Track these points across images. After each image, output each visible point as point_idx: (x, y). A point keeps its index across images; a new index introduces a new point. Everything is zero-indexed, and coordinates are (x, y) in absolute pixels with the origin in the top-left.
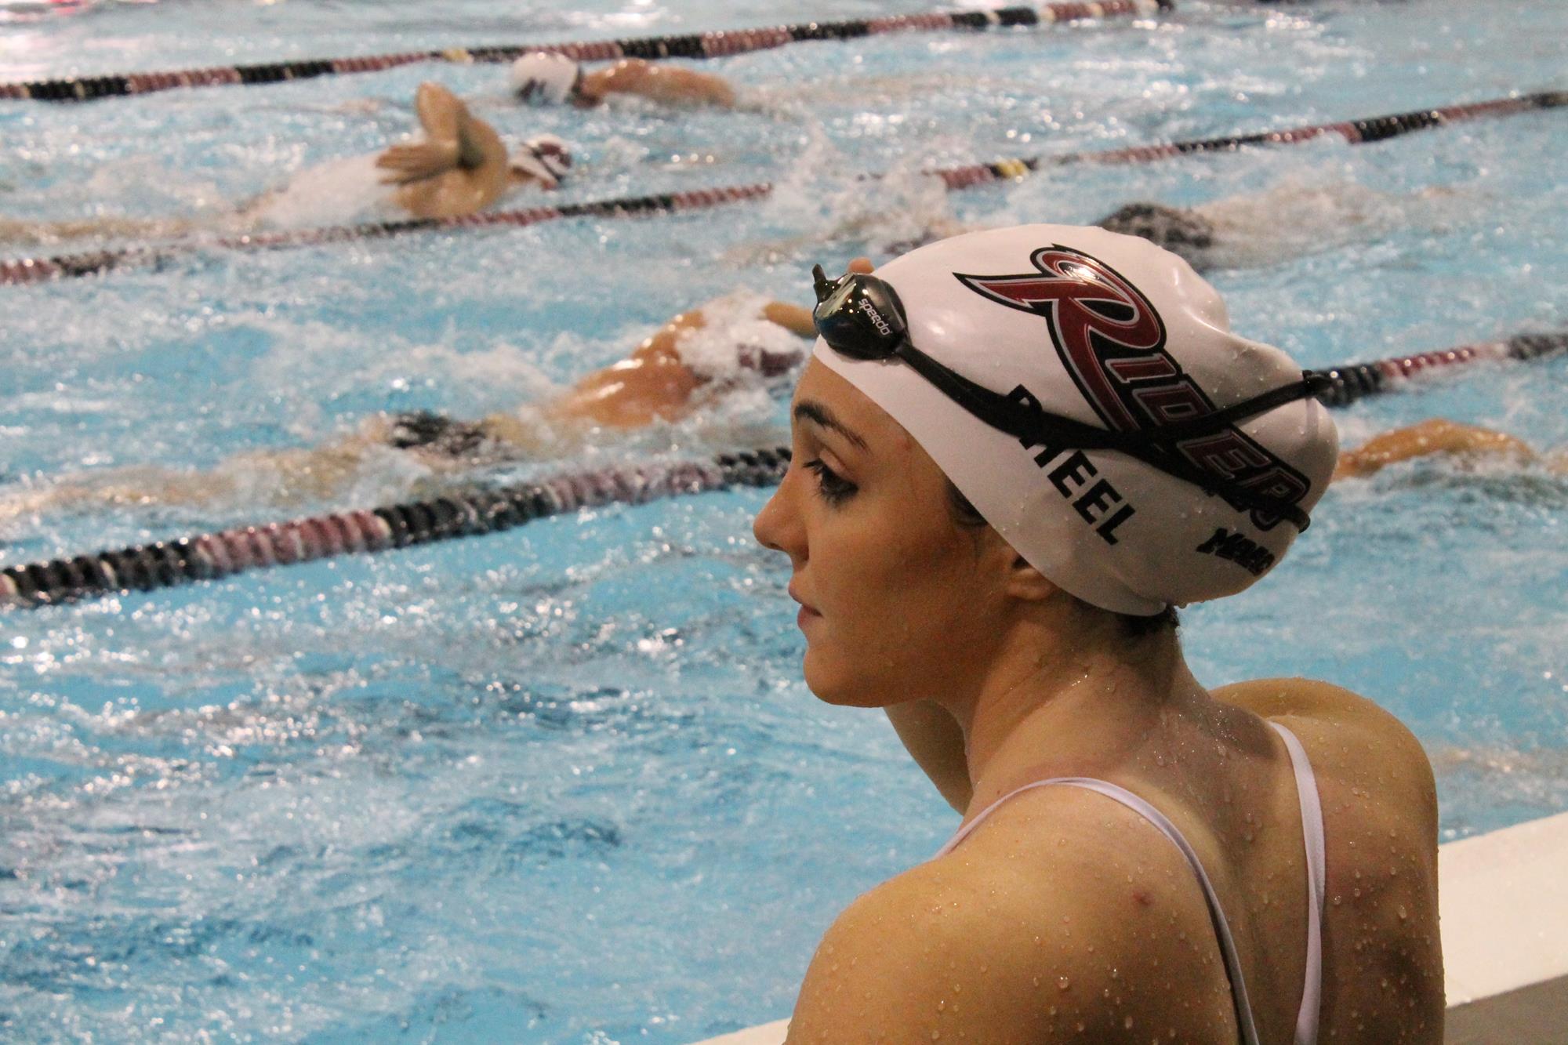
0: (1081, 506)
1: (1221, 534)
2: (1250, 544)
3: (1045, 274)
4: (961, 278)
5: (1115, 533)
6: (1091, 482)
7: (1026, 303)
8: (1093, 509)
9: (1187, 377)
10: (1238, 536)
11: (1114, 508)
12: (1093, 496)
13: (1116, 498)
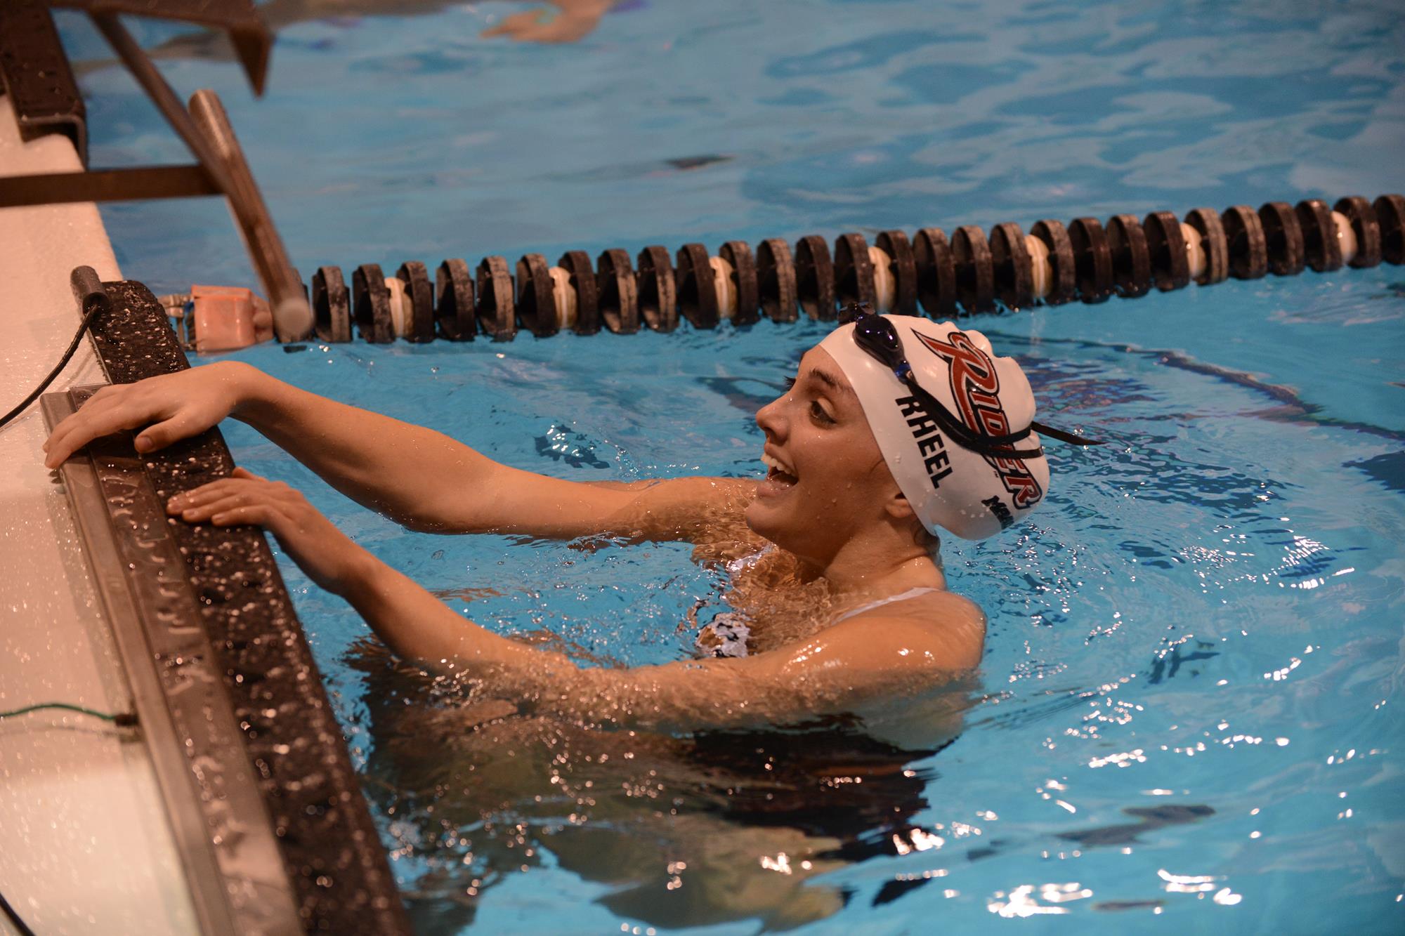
0: (928, 463)
1: (996, 498)
2: (1007, 512)
3: (953, 345)
4: (914, 331)
5: (939, 482)
6: (938, 450)
7: (940, 353)
8: (934, 467)
9: (1003, 412)
10: (1003, 505)
11: (944, 467)
12: (936, 460)
13: (947, 462)
